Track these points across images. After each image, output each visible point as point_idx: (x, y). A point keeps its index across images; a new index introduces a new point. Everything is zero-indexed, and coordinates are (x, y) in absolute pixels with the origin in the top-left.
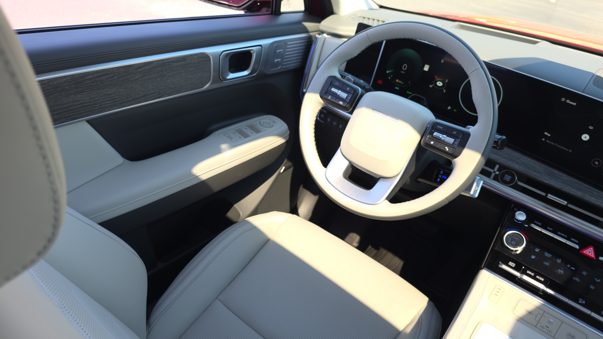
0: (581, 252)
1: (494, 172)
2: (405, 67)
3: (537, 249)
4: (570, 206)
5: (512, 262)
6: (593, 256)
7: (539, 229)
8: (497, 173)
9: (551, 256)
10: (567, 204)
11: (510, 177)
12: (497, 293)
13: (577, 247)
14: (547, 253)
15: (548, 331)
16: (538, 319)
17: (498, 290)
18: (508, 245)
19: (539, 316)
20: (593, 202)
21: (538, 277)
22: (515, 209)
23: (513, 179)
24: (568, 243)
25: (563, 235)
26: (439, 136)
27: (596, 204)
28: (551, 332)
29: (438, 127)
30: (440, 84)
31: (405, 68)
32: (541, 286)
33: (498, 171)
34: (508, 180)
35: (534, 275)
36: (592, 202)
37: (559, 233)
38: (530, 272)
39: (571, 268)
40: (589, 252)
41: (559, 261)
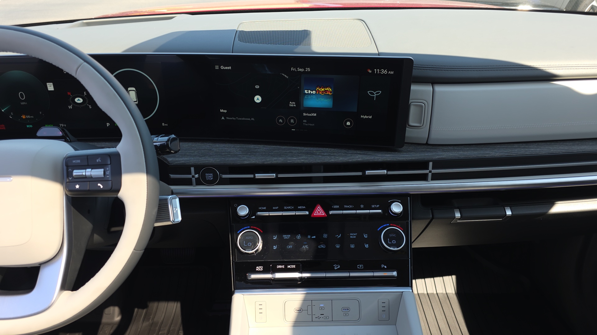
0: (312, 216)
1: (193, 177)
2: (22, 95)
3: (274, 236)
4: (280, 176)
5: (259, 266)
6: (323, 214)
7: (266, 214)
8: (197, 176)
9: (290, 236)
10: (277, 176)
11: (212, 174)
12: (261, 311)
13: (307, 213)
14: (285, 236)
15: (325, 318)
16: (310, 313)
17: (261, 307)
18: (245, 250)
19: (310, 308)
20: (297, 162)
21: (289, 267)
22: (235, 205)
23: (215, 176)
24: (298, 213)
25: (289, 207)
26: (81, 174)
27: (300, 162)
28: (327, 318)
29: (74, 161)
30: (79, 100)
31: (22, 97)
32: (296, 275)
33: (196, 174)
34: (212, 179)
35: (285, 267)
36: (295, 162)
37: (285, 208)
38: (279, 267)
39: (312, 237)
40: (319, 212)
41: (298, 237)
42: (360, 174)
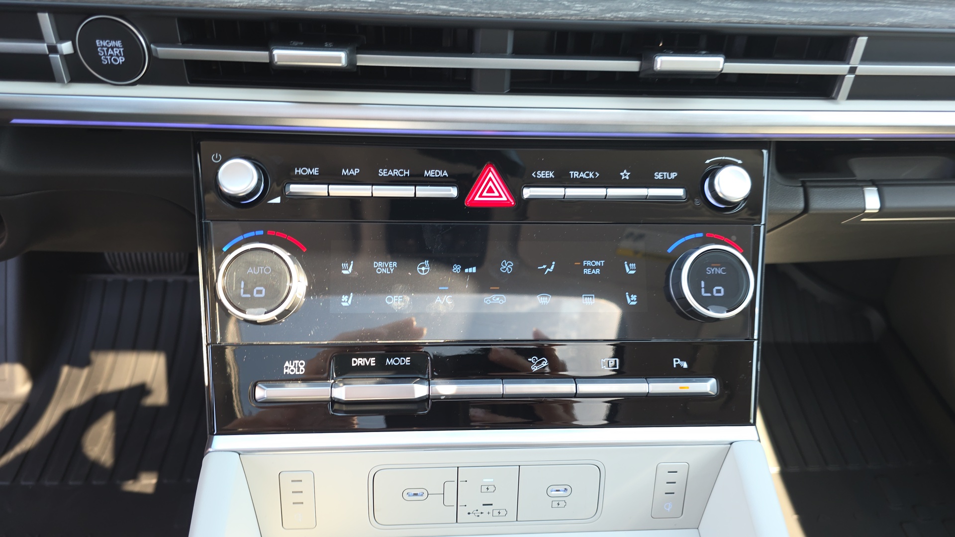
0: (467, 203)
1: (53, 49)
3: (344, 265)
4: (367, 60)
5: (291, 359)
6: (504, 198)
7: (319, 190)
8: (66, 47)
9: (395, 264)
10: (351, 61)
11: (118, 43)
12: (298, 498)
13: (452, 192)
14: (380, 264)
15: (496, 513)
16: (451, 498)
17: (297, 487)
18: (243, 312)
19: (451, 489)
20: (423, 11)
21: (391, 364)
23: (131, 46)
24: (424, 192)
25: (396, 172)
27: (434, 12)
28: (503, 513)
32: (412, 390)
33: (62, 38)
34: (121, 60)
35: (376, 361)
36: (418, 11)
37: (383, 173)
38: (360, 361)
39: (466, 270)
40: (490, 190)
41: (423, 269)
42: (632, 66)
